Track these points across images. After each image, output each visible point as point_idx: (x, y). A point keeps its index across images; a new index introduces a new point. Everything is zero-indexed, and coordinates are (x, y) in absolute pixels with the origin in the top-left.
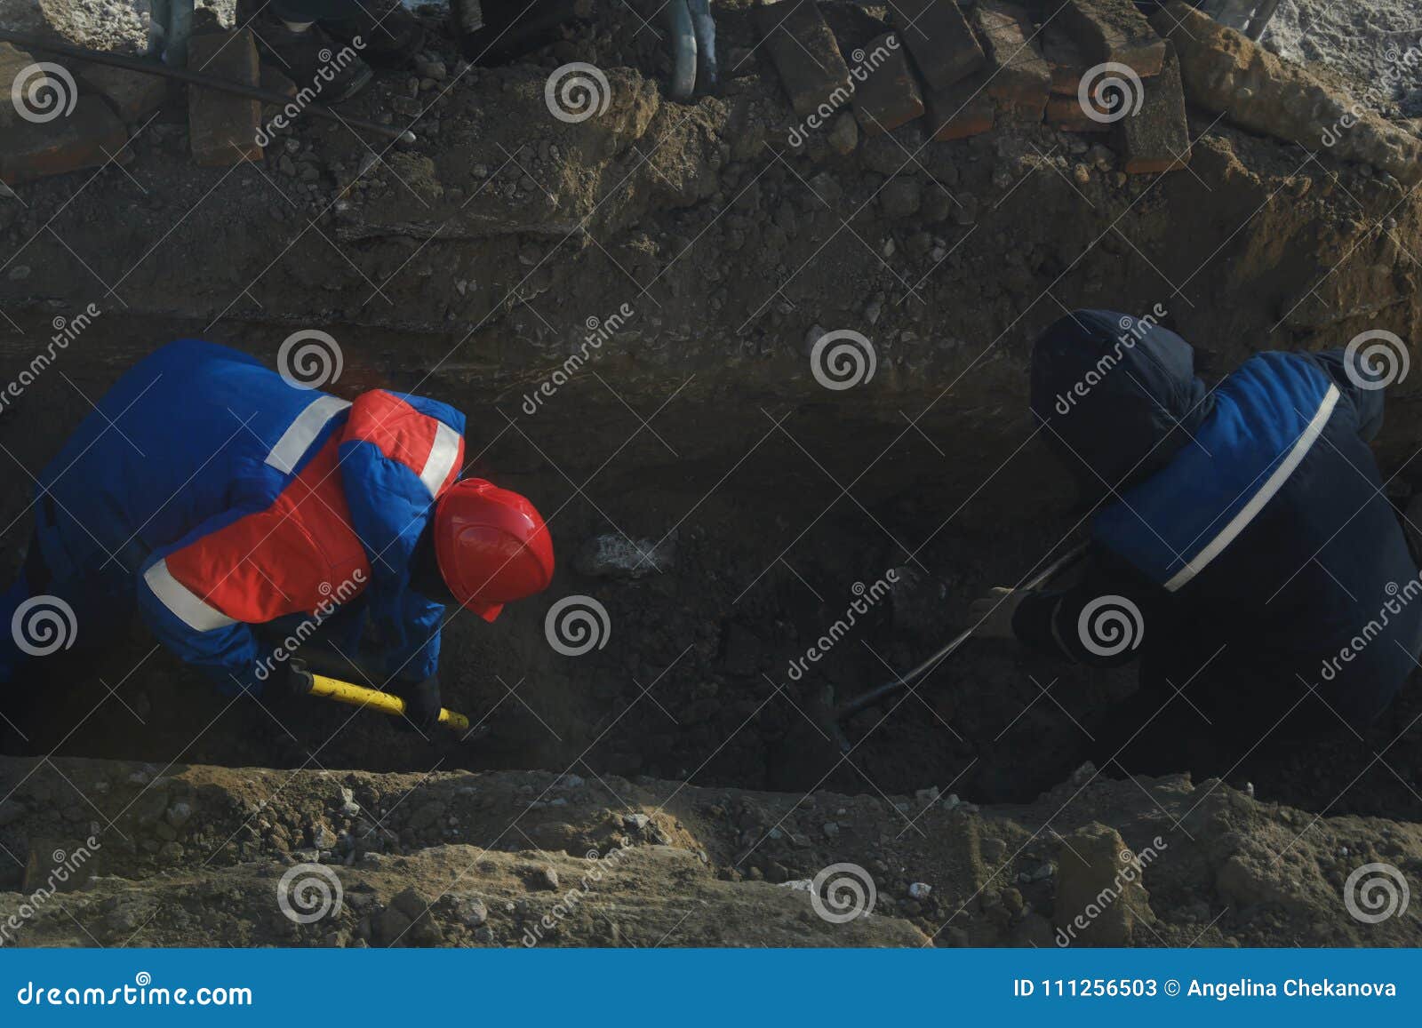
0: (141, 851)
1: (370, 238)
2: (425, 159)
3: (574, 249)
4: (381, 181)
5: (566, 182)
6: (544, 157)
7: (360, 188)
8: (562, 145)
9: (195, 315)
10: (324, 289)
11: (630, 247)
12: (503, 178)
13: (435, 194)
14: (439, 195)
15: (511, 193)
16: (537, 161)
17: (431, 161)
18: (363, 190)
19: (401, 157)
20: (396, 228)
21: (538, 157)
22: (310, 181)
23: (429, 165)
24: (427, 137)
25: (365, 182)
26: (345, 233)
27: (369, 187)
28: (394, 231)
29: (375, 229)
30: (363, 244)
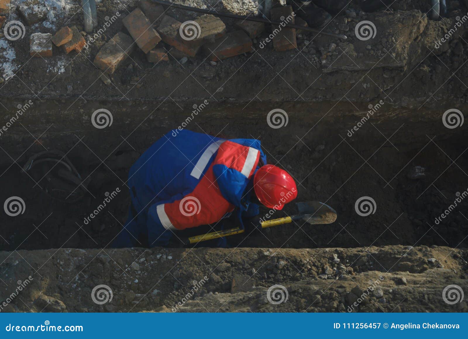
0: (269, 278)
1: (333, 72)
2: (350, 44)
3: (401, 71)
4: (336, 53)
5: (398, 49)
6: (390, 41)
7: (329, 55)
8: (395, 37)
9: (277, 100)
10: (319, 89)
11: (420, 69)
12: (376, 49)
13: (354, 56)
14: (356, 56)
15: (379, 54)
16: (388, 43)
17: (352, 45)
18: (331, 56)
19: (343, 44)
20: (343, 68)
21: (388, 42)
22: (313, 54)
23: (352, 46)
24: (351, 37)
25: (331, 53)
26: (325, 71)
27: (332, 55)
28: (341, 69)
29: (335, 68)
30: (331, 74)
